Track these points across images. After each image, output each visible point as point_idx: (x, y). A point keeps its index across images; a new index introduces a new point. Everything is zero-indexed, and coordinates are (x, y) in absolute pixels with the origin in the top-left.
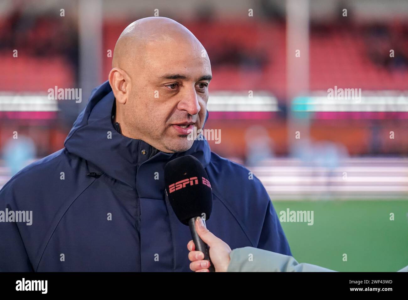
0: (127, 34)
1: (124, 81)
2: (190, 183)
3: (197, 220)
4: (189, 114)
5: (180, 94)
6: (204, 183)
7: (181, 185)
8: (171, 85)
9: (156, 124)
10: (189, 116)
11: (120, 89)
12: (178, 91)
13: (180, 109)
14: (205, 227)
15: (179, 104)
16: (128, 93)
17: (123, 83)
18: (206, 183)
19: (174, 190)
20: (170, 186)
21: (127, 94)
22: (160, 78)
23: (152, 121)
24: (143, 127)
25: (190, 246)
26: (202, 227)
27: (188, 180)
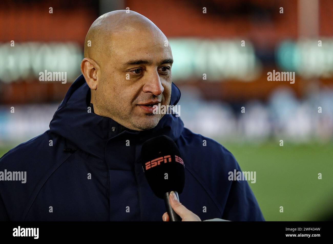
0: (94, 27)
1: (94, 69)
2: (164, 161)
3: (171, 194)
4: (153, 95)
5: (144, 78)
6: (176, 161)
7: (156, 163)
8: (135, 70)
9: (123, 105)
10: (154, 96)
11: (91, 76)
12: (142, 75)
13: (145, 91)
14: (178, 200)
15: (144, 87)
16: (98, 79)
17: (93, 71)
18: (179, 161)
19: (150, 167)
20: (146, 164)
21: (97, 81)
22: (125, 65)
23: (120, 102)
24: (112, 108)
25: (165, 218)
26: (175, 201)
27: (162, 158)
